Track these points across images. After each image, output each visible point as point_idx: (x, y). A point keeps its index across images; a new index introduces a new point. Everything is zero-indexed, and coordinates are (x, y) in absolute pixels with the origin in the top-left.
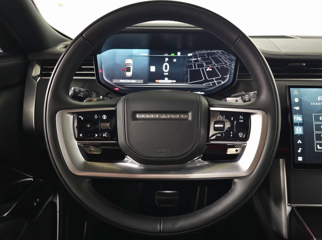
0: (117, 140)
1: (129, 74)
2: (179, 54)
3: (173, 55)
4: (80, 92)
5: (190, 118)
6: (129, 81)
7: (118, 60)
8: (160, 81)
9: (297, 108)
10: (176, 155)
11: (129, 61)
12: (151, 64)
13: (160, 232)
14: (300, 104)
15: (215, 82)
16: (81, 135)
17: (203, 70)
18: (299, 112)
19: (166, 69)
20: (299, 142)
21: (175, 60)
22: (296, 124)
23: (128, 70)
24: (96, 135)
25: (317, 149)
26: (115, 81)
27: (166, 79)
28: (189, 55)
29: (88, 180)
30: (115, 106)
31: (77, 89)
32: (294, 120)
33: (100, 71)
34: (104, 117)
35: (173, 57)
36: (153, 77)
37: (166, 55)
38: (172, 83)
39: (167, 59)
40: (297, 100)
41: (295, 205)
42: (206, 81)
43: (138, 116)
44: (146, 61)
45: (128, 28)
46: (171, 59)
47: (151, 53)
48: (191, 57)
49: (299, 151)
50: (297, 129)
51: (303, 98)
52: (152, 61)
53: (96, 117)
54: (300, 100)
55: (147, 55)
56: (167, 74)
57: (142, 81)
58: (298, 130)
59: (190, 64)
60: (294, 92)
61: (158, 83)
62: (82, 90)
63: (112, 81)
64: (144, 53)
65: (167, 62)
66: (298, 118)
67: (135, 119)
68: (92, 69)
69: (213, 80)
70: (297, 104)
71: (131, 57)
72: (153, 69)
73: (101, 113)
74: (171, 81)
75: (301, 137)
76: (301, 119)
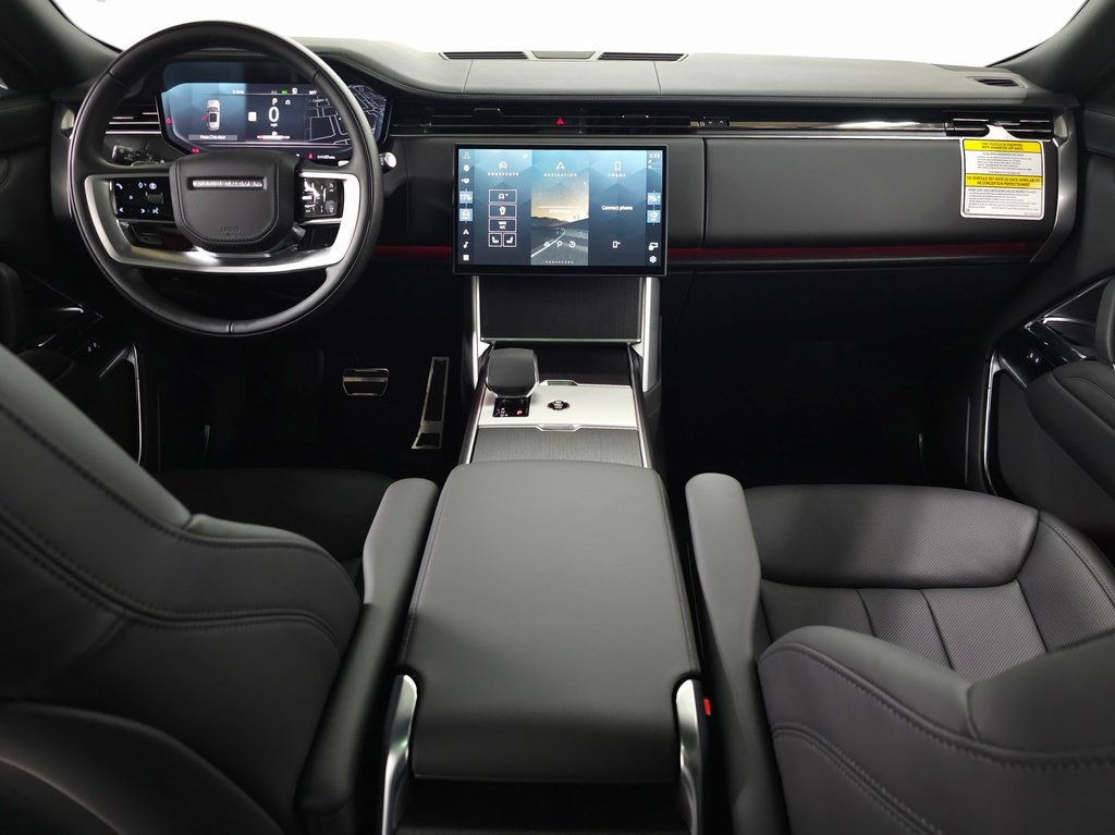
0: (173, 219)
1: (215, 125)
2: (295, 91)
3: (284, 93)
4: (126, 153)
5: (265, 187)
6: (215, 137)
7: (196, 103)
8: (265, 137)
9: (466, 181)
10: (249, 237)
11: (216, 104)
12: (249, 109)
13: (230, 333)
14: (471, 174)
16: (121, 210)
17: (333, 118)
18: (470, 187)
19: (274, 117)
20: (466, 232)
21: (288, 102)
22: (463, 206)
23: (213, 118)
24: (143, 211)
25: (492, 243)
26: (192, 137)
27: (274, 133)
28: (311, 93)
29: (136, 270)
30: (167, 171)
31: (122, 148)
32: (461, 198)
33: (167, 120)
34: (153, 186)
35: (286, 97)
36: (253, 131)
37: (273, 93)
38: (284, 140)
39: (275, 101)
40: (466, 168)
41: (494, 340)
42: (338, 137)
43: (195, 184)
44: (241, 104)
45: (189, 53)
46: (282, 99)
47: (248, 90)
48: (314, 97)
49: (465, 246)
50: (463, 212)
51: (477, 166)
52: (253, 103)
53: (141, 185)
54: (472, 169)
55: (243, 92)
56: (276, 125)
57: (235, 137)
58: (465, 215)
59: (313, 108)
60: (464, 154)
61: (262, 140)
62: (130, 149)
63: (187, 137)
64: (238, 89)
65: (276, 105)
66: (465, 197)
67: (191, 187)
68: (154, 118)
70: (467, 175)
71: (216, 96)
72: (253, 117)
73: (149, 181)
74: (281, 137)
75: (468, 225)
76: (471, 198)
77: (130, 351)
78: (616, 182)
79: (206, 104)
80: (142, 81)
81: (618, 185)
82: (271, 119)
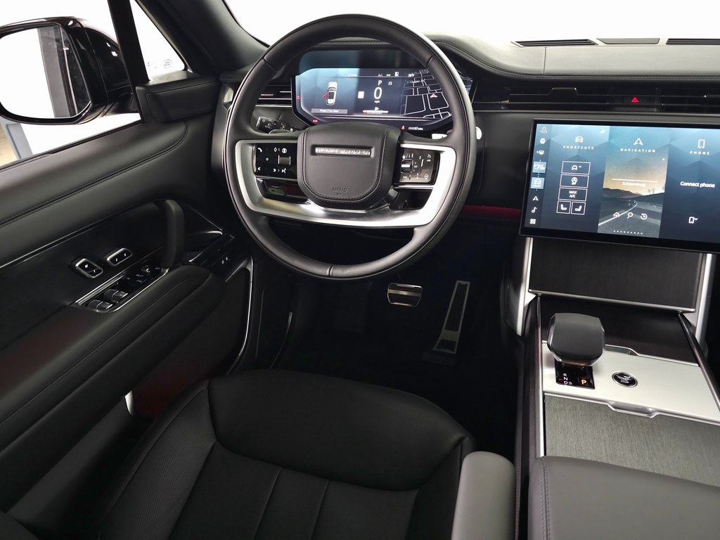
0: (296, 178)
1: (331, 102)
2: (397, 74)
3: (388, 75)
4: (267, 122)
5: (372, 156)
6: (331, 111)
7: (320, 84)
8: (368, 111)
9: (541, 153)
11: (333, 85)
12: (359, 89)
13: (329, 276)
14: (546, 147)
15: (440, 113)
16: (259, 169)
17: (425, 96)
18: (543, 159)
19: (378, 95)
20: (536, 198)
21: (390, 83)
22: (536, 175)
23: (331, 96)
24: (275, 170)
25: (560, 210)
26: (314, 111)
27: (377, 108)
28: (410, 75)
30: (296, 139)
31: (265, 118)
32: (534, 169)
33: (297, 97)
34: (284, 151)
35: (389, 79)
36: (360, 106)
37: (379, 76)
38: (383, 114)
39: (380, 82)
40: (543, 141)
41: (540, 293)
42: (428, 112)
44: (354, 83)
45: (323, 43)
46: (385, 81)
47: (361, 73)
48: (412, 79)
49: (533, 211)
50: (535, 181)
51: (553, 139)
52: (364, 83)
53: (275, 149)
54: (548, 142)
55: (356, 75)
56: (379, 102)
57: (345, 111)
58: (537, 183)
59: (409, 88)
60: (541, 128)
61: (366, 114)
62: (270, 120)
63: (310, 111)
64: (353, 72)
65: (381, 86)
66: (538, 167)
67: (313, 153)
68: (288, 95)
69: (437, 111)
70: (542, 147)
71: (336, 78)
72: (361, 95)
73: (281, 146)
74: (381, 112)
75: (538, 192)
76: (544, 168)
77: (249, 262)
78: (698, 160)
79: (328, 85)
80: (284, 66)
81: (700, 162)
82: (376, 97)
